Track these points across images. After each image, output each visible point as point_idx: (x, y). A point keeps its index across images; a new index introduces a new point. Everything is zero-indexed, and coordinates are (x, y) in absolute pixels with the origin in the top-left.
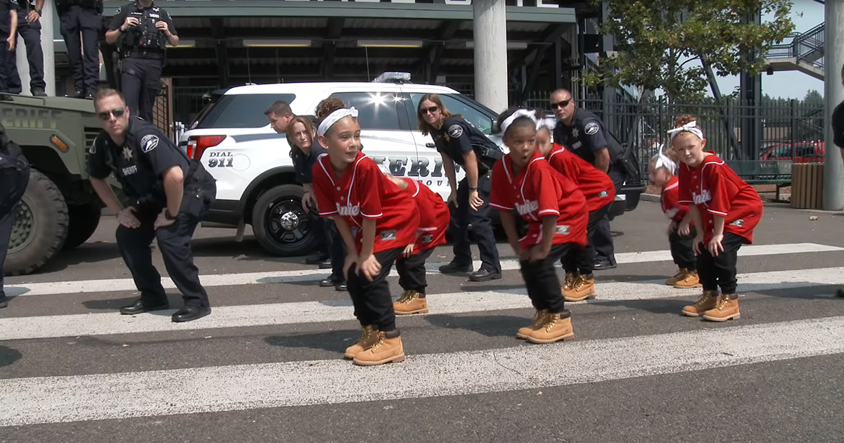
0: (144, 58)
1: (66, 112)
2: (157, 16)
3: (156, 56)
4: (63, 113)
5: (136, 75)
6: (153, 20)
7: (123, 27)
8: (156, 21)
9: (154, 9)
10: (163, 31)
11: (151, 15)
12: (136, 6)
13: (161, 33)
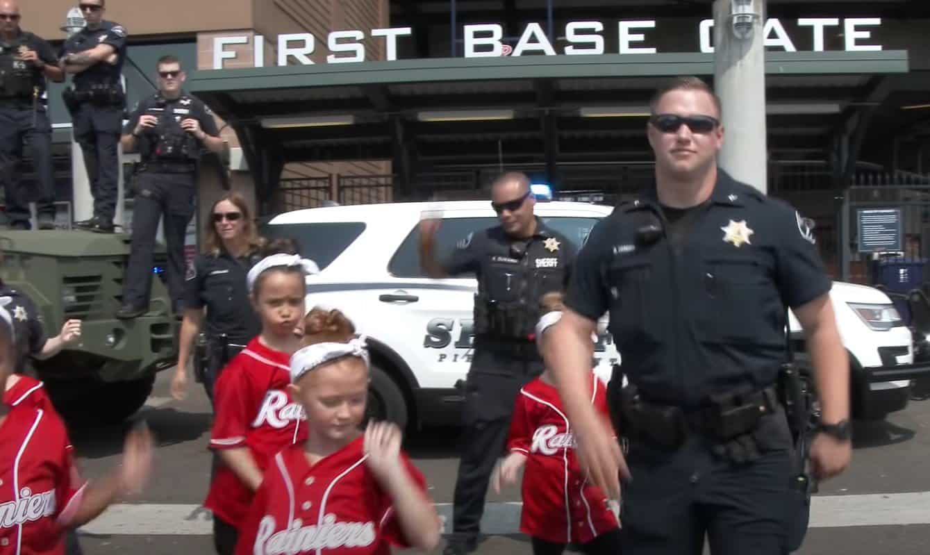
0: (166, 172)
1: (40, 259)
2: (185, 111)
3: (182, 169)
4: (35, 259)
5: (152, 197)
6: (178, 118)
7: (137, 130)
8: (182, 120)
9: (182, 102)
10: (192, 133)
11: (177, 111)
12: (156, 99)
13: (188, 136)
